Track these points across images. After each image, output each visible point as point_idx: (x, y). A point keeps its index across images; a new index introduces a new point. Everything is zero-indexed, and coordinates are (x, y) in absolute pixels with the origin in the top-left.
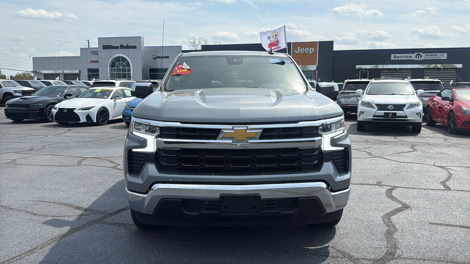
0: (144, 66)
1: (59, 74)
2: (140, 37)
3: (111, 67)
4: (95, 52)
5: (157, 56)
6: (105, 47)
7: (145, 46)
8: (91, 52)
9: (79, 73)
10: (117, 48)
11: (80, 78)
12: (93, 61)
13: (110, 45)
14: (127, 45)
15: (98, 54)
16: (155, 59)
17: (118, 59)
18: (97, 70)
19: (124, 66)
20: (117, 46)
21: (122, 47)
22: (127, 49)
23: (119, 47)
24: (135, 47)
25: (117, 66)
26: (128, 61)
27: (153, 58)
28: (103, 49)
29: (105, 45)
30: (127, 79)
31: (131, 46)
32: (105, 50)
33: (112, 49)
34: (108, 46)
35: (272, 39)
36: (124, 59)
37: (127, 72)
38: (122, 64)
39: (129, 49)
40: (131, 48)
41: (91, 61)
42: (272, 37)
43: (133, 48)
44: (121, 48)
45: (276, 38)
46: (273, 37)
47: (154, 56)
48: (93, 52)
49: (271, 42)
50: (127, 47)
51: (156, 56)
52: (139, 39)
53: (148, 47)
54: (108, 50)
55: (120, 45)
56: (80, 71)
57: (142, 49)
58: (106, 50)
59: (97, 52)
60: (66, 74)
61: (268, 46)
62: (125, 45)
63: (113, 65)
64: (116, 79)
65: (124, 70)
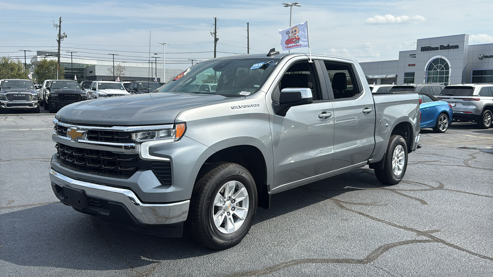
0: (465, 68)
1: (377, 79)
2: (464, 35)
3: (428, 70)
4: (413, 55)
5: (484, 55)
6: (424, 49)
7: (469, 45)
8: (410, 55)
9: (396, 78)
10: (436, 49)
11: (396, 83)
12: (411, 64)
13: (429, 47)
14: (448, 45)
15: (415, 57)
16: (481, 59)
17: (436, 61)
18: (413, 74)
19: (443, 69)
20: (436, 46)
21: (442, 47)
22: (447, 50)
23: (438, 48)
24: (457, 47)
25: (435, 69)
26: (447, 63)
27: (479, 58)
28: (422, 51)
29: (423, 46)
30: (444, 83)
31: (452, 46)
32: (423, 52)
33: (431, 50)
34: (426, 48)
35: (290, 34)
36: (443, 61)
37: (445, 76)
38: (441, 66)
39: (449, 50)
40: (452, 48)
41: (409, 65)
42: (291, 32)
43: (454, 48)
44: (441, 49)
45: (295, 34)
46: (293, 32)
47: (480, 55)
48: (412, 55)
49: (289, 38)
50: (449, 47)
51: (482, 56)
52: (462, 37)
53: (474, 45)
54: (426, 52)
55: (440, 46)
56: (397, 76)
57: (464, 49)
58: (425, 52)
59: (415, 55)
60: (383, 79)
61: (285, 43)
62: (446, 45)
63: (430, 68)
64: (432, 83)
65: (441, 73)
